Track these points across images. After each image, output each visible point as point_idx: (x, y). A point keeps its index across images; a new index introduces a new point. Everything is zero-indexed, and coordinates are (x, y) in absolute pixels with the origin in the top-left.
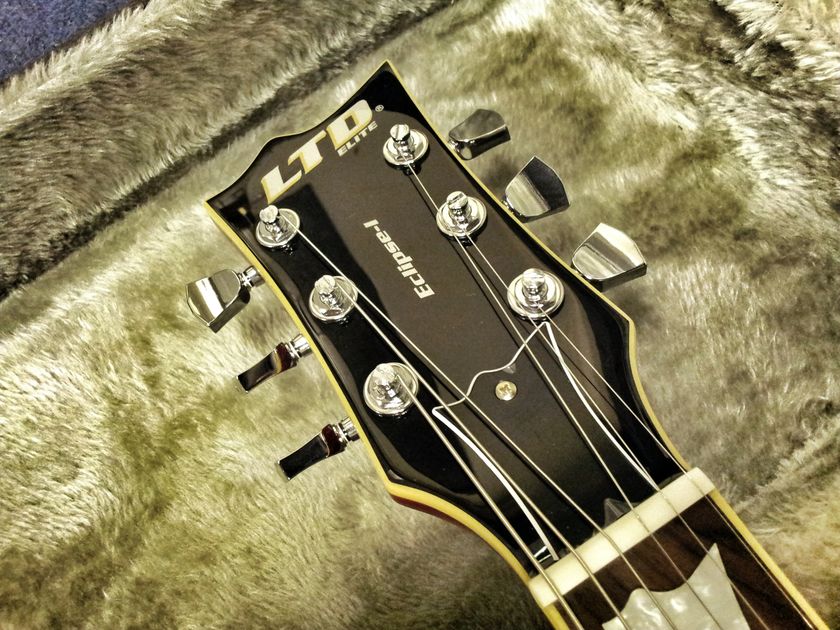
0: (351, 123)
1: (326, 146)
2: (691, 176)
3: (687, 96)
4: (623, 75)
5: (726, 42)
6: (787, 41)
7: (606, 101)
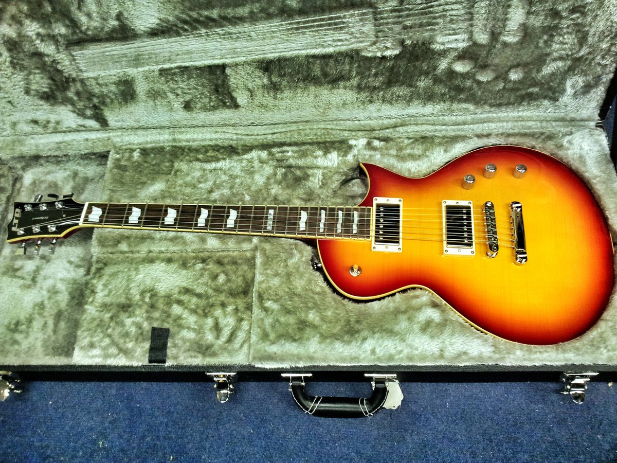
0: (17, 213)
1: (17, 218)
2: (77, 179)
3: (65, 169)
4: (54, 174)
5: (60, 159)
6: (65, 154)
7: (55, 180)
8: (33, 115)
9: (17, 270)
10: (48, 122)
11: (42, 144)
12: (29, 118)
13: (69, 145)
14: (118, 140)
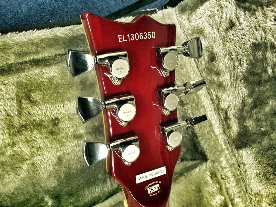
8: (221, 54)
9: (29, 98)
10: (218, 74)
11: (187, 72)
12: (216, 50)
13: (197, 105)
14: (224, 164)
